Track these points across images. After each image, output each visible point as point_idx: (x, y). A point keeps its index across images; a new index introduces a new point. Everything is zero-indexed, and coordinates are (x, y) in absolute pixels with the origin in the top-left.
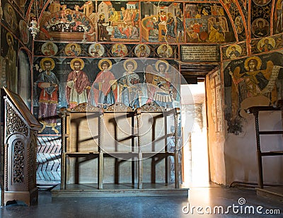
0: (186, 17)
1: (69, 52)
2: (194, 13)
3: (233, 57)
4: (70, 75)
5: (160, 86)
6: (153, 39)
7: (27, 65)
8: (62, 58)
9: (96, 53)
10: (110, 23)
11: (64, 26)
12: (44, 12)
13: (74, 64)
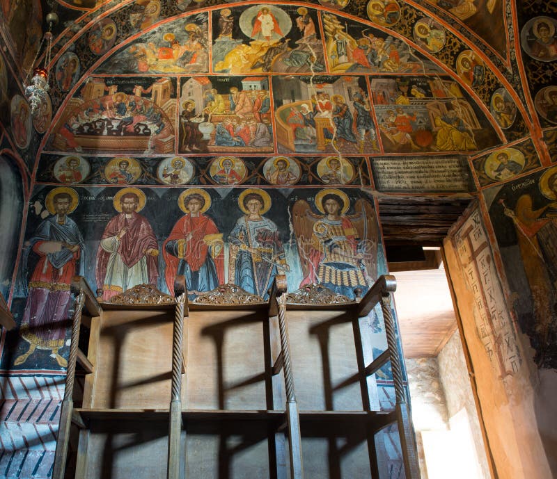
0: (375, 102)
1: (114, 175)
2: (393, 95)
3: (507, 176)
4: (111, 224)
5: (331, 249)
6: (305, 147)
7: (17, 202)
8: (96, 189)
9: (175, 177)
10: (206, 116)
11: (109, 123)
12: (72, 99)
13: (122, 201)
